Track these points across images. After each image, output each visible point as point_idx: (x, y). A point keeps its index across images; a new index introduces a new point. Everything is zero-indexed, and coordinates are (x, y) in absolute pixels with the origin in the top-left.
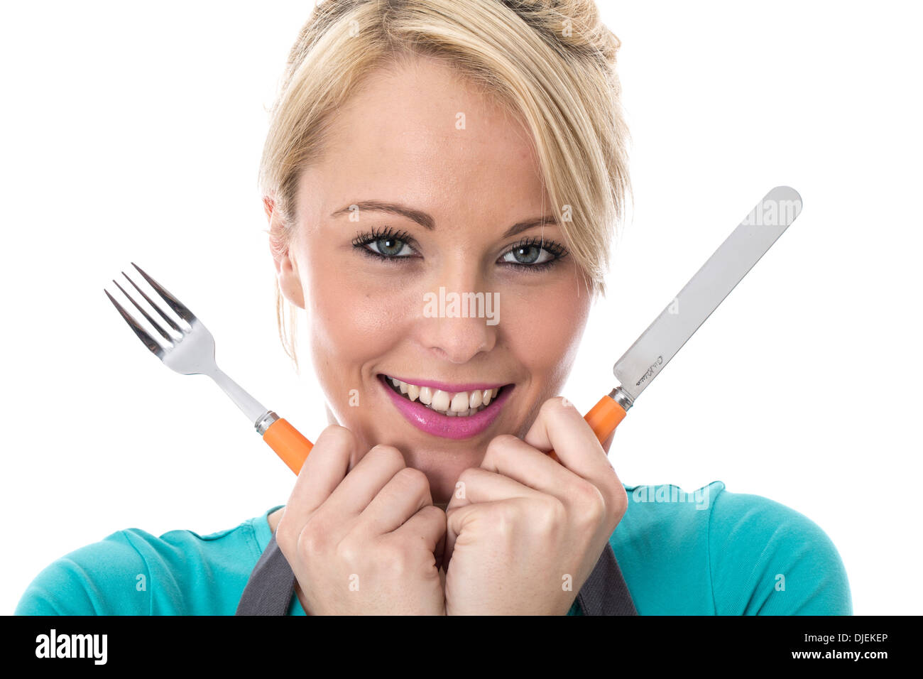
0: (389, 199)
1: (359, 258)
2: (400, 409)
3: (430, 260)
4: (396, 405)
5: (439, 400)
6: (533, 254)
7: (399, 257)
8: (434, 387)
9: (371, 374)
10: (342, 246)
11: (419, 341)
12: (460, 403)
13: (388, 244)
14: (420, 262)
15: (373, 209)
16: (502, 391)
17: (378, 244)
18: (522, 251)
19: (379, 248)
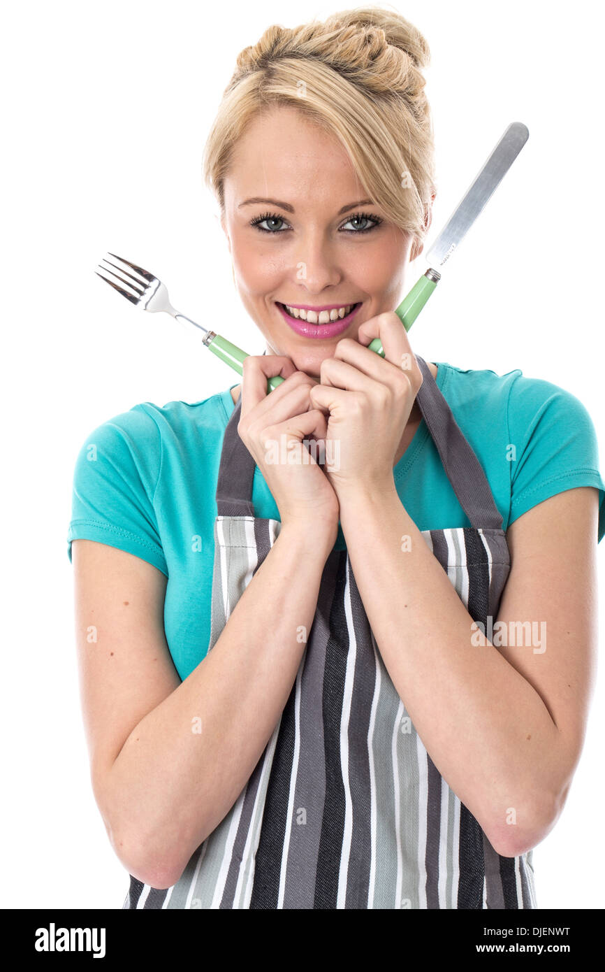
0: (267, 196)
1: (254, 232)
2: (289, 324)
3: (297, 230)
4: (287, 322)
5: (311, 316)
6: (364, 223)
7: (281, 230)
8: (307, 309)
9: (271, 303)
10: (245, 226)
11: (293, 282)
12: (324, 317)
13: (273, 223)
14: (291, 233)
15: (258, 202)
16: (355, 307)
17: (267, 222)
18: (356, 222)
19: (268, 225)
